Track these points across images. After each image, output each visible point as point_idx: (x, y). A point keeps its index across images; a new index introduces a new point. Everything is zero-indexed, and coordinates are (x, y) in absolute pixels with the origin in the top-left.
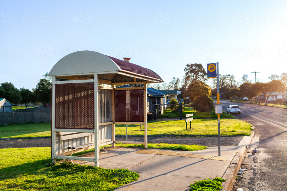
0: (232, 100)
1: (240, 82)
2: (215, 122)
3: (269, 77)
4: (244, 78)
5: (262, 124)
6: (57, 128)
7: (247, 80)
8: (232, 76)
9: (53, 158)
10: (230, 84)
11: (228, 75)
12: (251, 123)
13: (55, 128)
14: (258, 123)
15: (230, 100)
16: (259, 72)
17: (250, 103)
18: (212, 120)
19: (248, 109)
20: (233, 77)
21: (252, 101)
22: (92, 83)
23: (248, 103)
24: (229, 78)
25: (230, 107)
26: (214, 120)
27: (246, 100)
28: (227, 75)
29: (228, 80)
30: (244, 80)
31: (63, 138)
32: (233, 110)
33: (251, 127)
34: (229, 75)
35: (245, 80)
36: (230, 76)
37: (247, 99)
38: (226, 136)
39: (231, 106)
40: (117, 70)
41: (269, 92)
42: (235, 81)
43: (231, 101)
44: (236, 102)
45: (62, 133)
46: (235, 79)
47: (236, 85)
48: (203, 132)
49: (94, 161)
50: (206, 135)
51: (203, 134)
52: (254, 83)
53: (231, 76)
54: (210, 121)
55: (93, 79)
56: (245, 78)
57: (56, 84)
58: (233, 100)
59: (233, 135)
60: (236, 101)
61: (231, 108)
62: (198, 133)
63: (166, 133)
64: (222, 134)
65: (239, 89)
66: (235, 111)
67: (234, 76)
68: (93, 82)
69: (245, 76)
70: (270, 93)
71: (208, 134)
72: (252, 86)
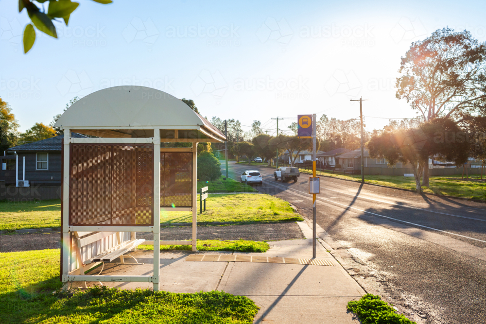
0: (238, 162)
1: (248, 132)
2: (231, 198)
3: (289, 126)
4: (254, 126)
5: (301, 201)
6: (74, 225)
7: (260, 130)
8: (238, 121)
9: (66, 280)
10: (234, 135)
11: (231, 119)
12: (285, 199)
13: (70, 224)
14: (296, 199)
15: (236, 160)
16: (283, 119)
17: (267, 167)
18: (224, 195)
19: (270, 177)
20: (238, 124)
21: (271, 163)
22: (149, 143)
23: (264, 167)
24: (233, 126)
25: (245, 174)
26: (228, 194)
27: (260, 162)
28: (229, 120)
29: (230, 129)
30: (255, 129)
31: (83, 242)
32: (252, 179)
33: (290, 205)
34: (232, 121)
35: (257, 129)
36: (234, 122)
37: (261, 160)
38: (270, 223)
39: (248, 172)
40: (199, 125)
41: (297, 150)
42: (241, 131)
43: (236, 162)
44: (245, 165)
45: (80, 234)
46: (242, 128)
47: (242, 138)
48: (231, 217)
49: (152, 282)
50: (238, 222)
51: (234, 220)
52: (275, 135)
53: (236, 122)
54: (223, 197)
55: (151, 138)
56: (257, 126)
57: (72, 142)
58: (240, 162)
59: (279, 220)
60: (245, 162)
61: (248, 175)
62: (224, 218)
63: (172, 220)
64: (263, 220)
65: (251, 144)
66: (254, 180)
67: (240, 122)
68: (151, 142)
69: (256, 123)
70: (297, 152)
71: (240, 219)
72: (273, 139)
